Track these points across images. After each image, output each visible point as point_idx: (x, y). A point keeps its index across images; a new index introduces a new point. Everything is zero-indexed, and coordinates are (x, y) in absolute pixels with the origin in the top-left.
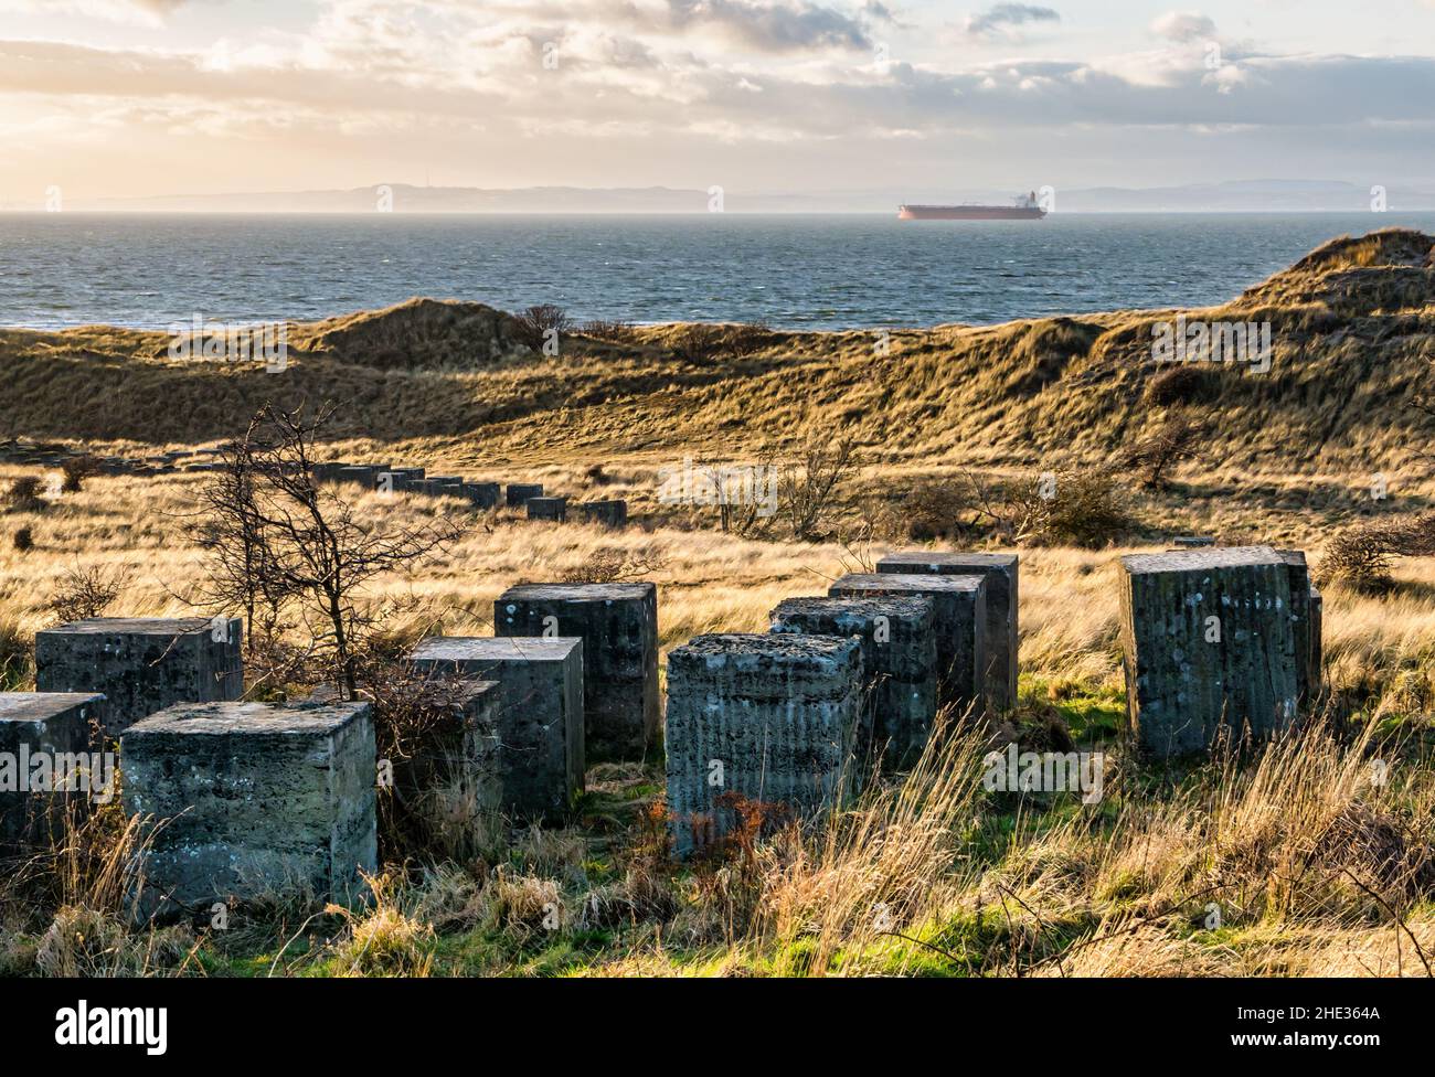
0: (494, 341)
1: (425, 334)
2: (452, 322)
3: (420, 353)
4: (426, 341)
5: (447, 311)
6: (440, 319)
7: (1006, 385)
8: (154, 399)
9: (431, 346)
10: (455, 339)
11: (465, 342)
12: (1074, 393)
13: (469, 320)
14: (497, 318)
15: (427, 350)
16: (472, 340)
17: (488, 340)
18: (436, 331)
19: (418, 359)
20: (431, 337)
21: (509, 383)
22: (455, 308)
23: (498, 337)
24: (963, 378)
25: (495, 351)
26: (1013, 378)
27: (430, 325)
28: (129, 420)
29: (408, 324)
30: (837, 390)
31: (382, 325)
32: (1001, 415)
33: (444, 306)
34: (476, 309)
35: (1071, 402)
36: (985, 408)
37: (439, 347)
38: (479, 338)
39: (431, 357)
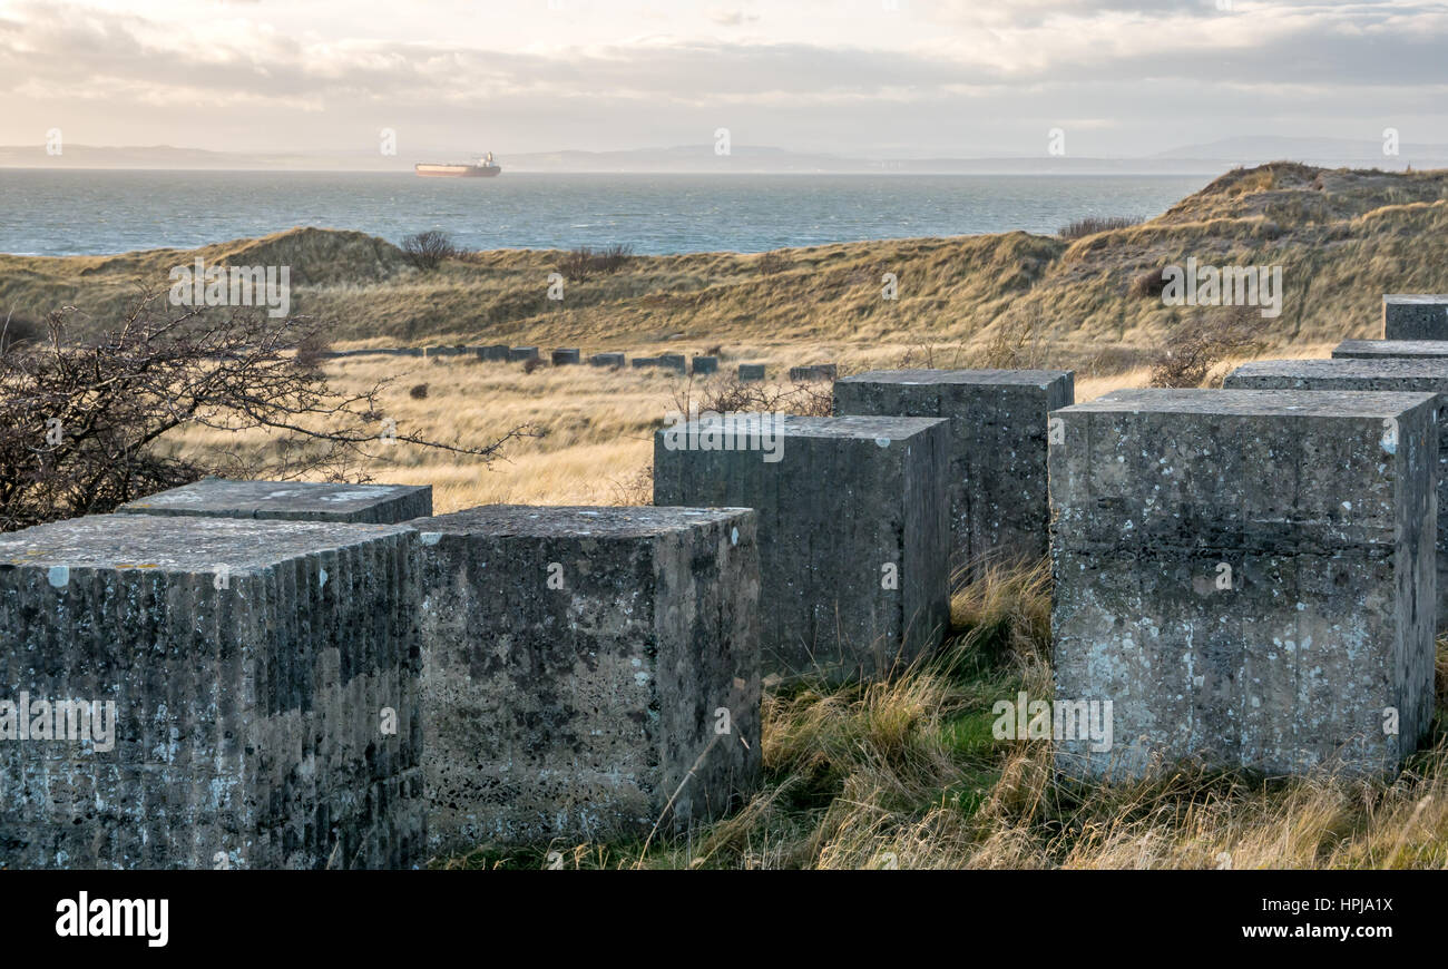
0: (378, 263)
1: (315, 257)
2: (336, 246)
3: (316, 273)
4: (318, 263)
5: (332, 237)
6: (326, 244)
7: (998, 284)
8: (110, 311)
9: (324, 267)
10: (344, 261)
11: (354, 264)
12: (1068, 287)
13: (352, 245)
14: (377, 243)
15: (321, 270)
16: (358, 262)
17: (373, 261)
18: (324, 254)
19: (315, 278)
20: (322, 259)
21: (420, 297)
22: (339, 235)
23: (380, 259)
24: (955, 279)
25: (383, 272)
26: (1003, 278)
27: (318, 249)
28: (92, 329)
29: (298, 248)
30: (834, 291)
31: (274, 248)
32: (1005, 306)
33: (328, 233)
34: (355, 236)
35: (1068, 296)
36: (987, 301)
37: (332, 267)
38: (364, 260)
39: (327, 275)
